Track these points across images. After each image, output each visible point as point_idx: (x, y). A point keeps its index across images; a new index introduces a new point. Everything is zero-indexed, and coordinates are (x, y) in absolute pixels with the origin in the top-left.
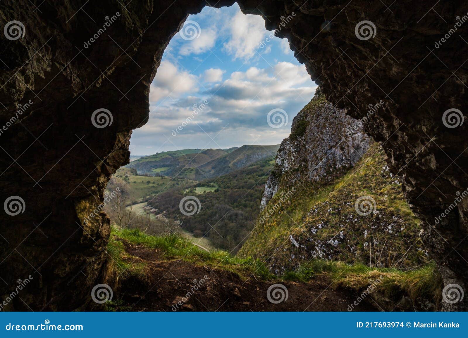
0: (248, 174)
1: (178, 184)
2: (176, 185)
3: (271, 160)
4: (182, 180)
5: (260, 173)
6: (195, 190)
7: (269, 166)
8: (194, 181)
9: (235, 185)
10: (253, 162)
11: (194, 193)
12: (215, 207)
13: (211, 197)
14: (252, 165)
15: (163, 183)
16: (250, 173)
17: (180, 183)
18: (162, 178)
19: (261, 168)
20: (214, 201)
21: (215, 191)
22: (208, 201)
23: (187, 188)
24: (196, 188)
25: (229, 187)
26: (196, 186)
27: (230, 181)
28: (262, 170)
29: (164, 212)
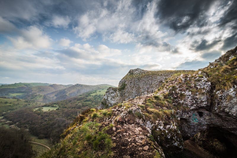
0: (78, 100)
1: (29, 105)
2: (28, 105)
3: (92, 93)
4: (33, 102)
5: (85, 100)
6: (43, 109)
7: (90, 96)
8: (41, 103)
9: (70, 106)
10: (81, 94)
11: (42, 110)
12: (55, 119)
13: (53, 113)
14: (81, 96)
15: (18, 104)
16: (79, 99)
17: (31, 104)
18: (18, 100)
19: (86, 97)
20: (55, 116)
21: (57, 110)
22: (51, 116)
23: (36, 107)
24: (43, 108)
25: (66, 107)
26: (43, 106)
27: (67, 104)
28: (86, 98)
29: (17, 123)
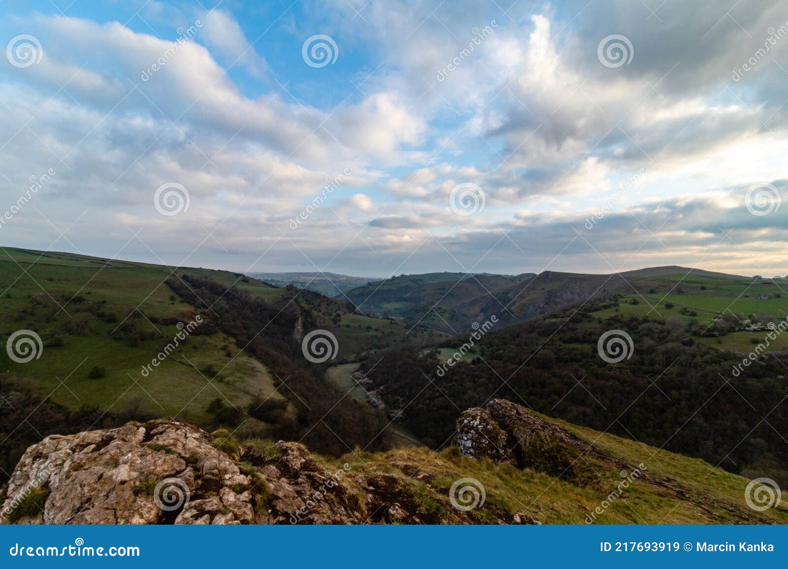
0: (542, 334)
1: (415, 336)
2: (412, 338)
3: (597, 310)
4: (423, 329)
5: (570, 334)
6: (439, 353)
7: (590, 321)
8: (443, 333)
9: (512, 355)
10: (557, 309)
11: (436, 359)
12: (466, 397)
13: (463, 373)
14: (555, 316)
15: (392, 332)
16: (546, 331)
17: (420, 334)
18: (391, 323)
19: (571, 325)
20: (468, 384)
21: (473, 362)
22: (456, 381)
23: (426, 347)
24: (442, 350)
25: (500, 358)
26: (442, 346)
27: (506, 344)
28: (574, 330)
29: (381, 388)
